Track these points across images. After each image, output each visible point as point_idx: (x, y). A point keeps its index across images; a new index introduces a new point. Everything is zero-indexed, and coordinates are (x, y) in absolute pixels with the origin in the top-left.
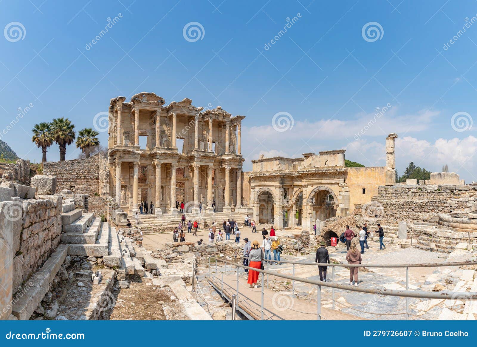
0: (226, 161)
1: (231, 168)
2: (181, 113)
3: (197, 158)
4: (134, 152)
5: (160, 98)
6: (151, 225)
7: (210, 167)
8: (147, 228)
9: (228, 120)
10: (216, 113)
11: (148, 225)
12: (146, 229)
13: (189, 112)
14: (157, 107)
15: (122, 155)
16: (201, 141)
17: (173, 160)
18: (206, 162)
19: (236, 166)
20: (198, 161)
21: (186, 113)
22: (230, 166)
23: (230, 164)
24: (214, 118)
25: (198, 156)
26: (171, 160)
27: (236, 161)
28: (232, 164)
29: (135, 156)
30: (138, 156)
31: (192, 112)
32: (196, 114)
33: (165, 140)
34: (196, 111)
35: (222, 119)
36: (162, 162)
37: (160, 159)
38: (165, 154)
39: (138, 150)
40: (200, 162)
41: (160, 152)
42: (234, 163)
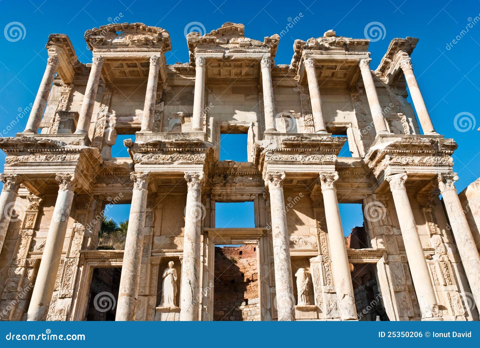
1: (410, 176)
2: (219, 56)
3: (272, 152)
4: (58, 147)
7: (322, 178)
9: (364, 57)
10: (322, 43)
13: (242, 52)
17: (188, 163)
18: (306, 162)
19: (425, 167)
20: (276, 162)
21: (232, 54)
22: (404, 170)
23: (399, 164)
24: (316, 55)
25: (274, 147)
26: (182, 164)
27: (423, 152)
28: (407, 164)
29: (64, 156)
30: (72, 156)
31: (249, 51)
32: (262, 54)
33: (176, 124)
34: (260, 46)
35: (345, 56)
36: (148, 169)
37: (142, 164)
38: (158, 146)
39: (78, 144)
40: (286, 162)
41: (142, 143)
42: (417, 159)
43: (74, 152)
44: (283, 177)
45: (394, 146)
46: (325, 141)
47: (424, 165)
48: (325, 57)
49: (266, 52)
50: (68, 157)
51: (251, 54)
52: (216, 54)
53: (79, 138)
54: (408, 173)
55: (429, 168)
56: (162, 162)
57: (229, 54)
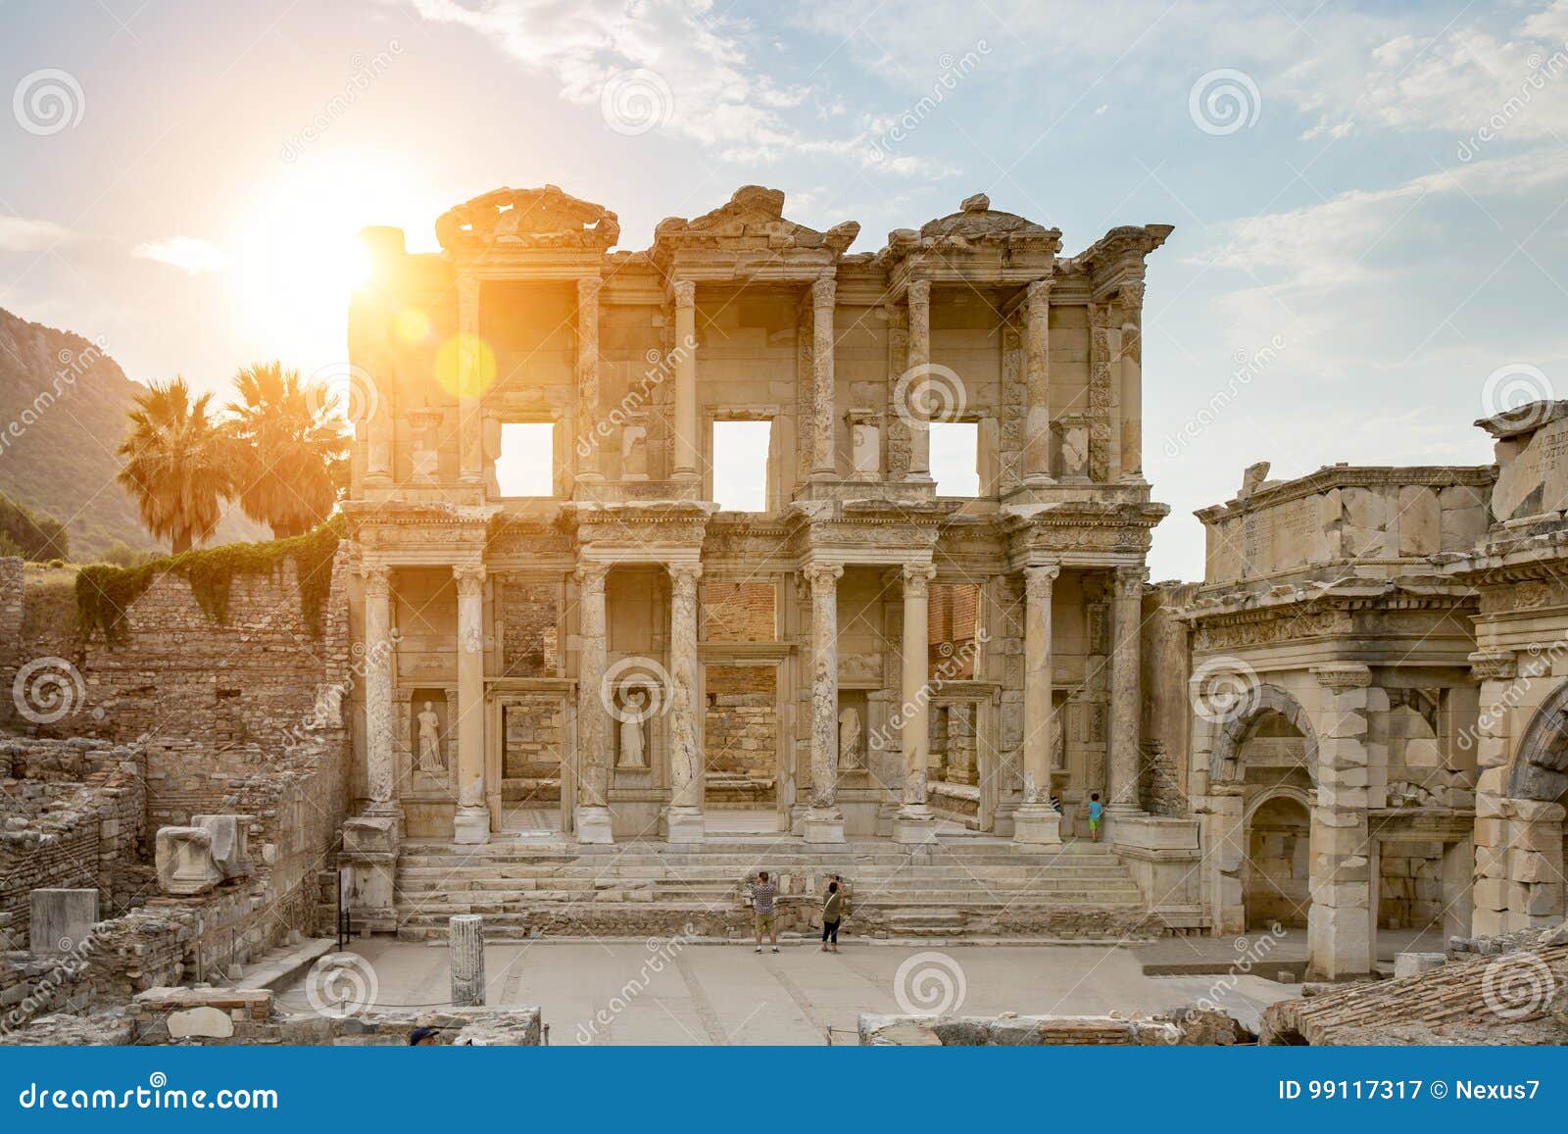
0: (1028, 528)
1: (1065, 571)
2: (725, 275)
3: (824, 524)
4: (448, 516)
5: (591, 211)
6: (529, 894)
7: (907, 575)
8: (506, 910)
9: (1042, 272)
10: (953, 239)
11: (515, 894)
12: (500, 915)
13: (773, 264)
14: (578, 259)
15: (389, 533)
16: (860, 422)
17: (675, 547)
18: (882, 544)
19: (1097, 555)
20: (828, 544)
21: (754, 269)
22: (1057, 560)
23: (1050, 549)
24: (937, 272)
25: (828, 515)
26: (663, 547)
27: (1101, 524)
28: (1066, 548)
29: (458, 532)
30: (474, 532)
31: (792, 261)
32: (818, 269)
33: (638, 439)
34: (815, 248)
35: (998, 272)
36: (609, 557)
37: (593, 547)
38: (622, 515)
39: (474, 503)
40: (846, 544)
41: (594, 508)
42: (1084, 538)
43: (475, 524)
44: (840, 573)
45: (1049, 514)
46: (922, 508)
47: (1094, 549)
48: (955, 274)
49: (825, 266)
50: (467, 534)
51: (794, 269)
52: (719, 270)
53: (475, 491)
54: (1064, 564)
55: (1104, 555)
56: (628, 543)
57: (746, 271)
